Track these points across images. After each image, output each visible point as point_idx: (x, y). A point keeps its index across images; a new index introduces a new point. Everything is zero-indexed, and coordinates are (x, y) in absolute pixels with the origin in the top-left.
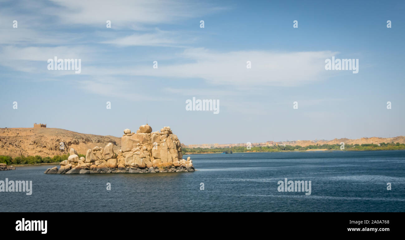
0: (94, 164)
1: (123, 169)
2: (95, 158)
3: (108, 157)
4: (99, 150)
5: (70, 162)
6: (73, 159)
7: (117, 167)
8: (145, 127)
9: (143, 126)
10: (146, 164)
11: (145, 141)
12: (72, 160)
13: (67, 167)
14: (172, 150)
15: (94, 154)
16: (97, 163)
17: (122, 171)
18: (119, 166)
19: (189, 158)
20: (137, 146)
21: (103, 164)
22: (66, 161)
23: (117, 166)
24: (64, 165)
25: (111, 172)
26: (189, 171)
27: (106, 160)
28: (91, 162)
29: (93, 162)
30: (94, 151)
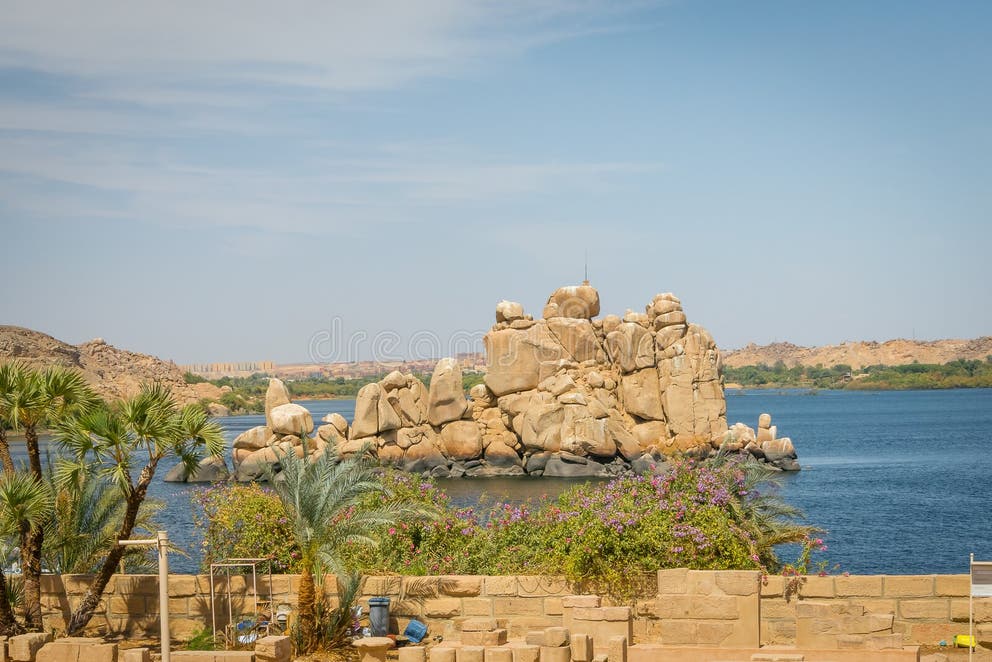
0: (394, 442)
1: (508, 461)
2: (395, 420)
3: (445, 413)
4: (406, 386)
5: (281, 434)
6: (295, 420)
7: (482, 453)
8: (581, 295)
9: (572, 289)
10: (618, 443)
11: (582, 350)
12: (291, 428)
13: (266, 454)
14: (705, 387)
15: (390, 400)
16: (403, 436)
17: (505, 471)
18: (491, 449)
19: (765, 418)
20: (555, 370)
21: (427, 443)
22: (259, 429)
23: (484, 450)
24: (253, 448)
25: (464, 475)
26: (784, 470)
27: (438, 428)
28: (378, 434)
29: (388, 432)
30: (389, 388)
